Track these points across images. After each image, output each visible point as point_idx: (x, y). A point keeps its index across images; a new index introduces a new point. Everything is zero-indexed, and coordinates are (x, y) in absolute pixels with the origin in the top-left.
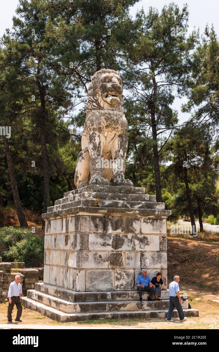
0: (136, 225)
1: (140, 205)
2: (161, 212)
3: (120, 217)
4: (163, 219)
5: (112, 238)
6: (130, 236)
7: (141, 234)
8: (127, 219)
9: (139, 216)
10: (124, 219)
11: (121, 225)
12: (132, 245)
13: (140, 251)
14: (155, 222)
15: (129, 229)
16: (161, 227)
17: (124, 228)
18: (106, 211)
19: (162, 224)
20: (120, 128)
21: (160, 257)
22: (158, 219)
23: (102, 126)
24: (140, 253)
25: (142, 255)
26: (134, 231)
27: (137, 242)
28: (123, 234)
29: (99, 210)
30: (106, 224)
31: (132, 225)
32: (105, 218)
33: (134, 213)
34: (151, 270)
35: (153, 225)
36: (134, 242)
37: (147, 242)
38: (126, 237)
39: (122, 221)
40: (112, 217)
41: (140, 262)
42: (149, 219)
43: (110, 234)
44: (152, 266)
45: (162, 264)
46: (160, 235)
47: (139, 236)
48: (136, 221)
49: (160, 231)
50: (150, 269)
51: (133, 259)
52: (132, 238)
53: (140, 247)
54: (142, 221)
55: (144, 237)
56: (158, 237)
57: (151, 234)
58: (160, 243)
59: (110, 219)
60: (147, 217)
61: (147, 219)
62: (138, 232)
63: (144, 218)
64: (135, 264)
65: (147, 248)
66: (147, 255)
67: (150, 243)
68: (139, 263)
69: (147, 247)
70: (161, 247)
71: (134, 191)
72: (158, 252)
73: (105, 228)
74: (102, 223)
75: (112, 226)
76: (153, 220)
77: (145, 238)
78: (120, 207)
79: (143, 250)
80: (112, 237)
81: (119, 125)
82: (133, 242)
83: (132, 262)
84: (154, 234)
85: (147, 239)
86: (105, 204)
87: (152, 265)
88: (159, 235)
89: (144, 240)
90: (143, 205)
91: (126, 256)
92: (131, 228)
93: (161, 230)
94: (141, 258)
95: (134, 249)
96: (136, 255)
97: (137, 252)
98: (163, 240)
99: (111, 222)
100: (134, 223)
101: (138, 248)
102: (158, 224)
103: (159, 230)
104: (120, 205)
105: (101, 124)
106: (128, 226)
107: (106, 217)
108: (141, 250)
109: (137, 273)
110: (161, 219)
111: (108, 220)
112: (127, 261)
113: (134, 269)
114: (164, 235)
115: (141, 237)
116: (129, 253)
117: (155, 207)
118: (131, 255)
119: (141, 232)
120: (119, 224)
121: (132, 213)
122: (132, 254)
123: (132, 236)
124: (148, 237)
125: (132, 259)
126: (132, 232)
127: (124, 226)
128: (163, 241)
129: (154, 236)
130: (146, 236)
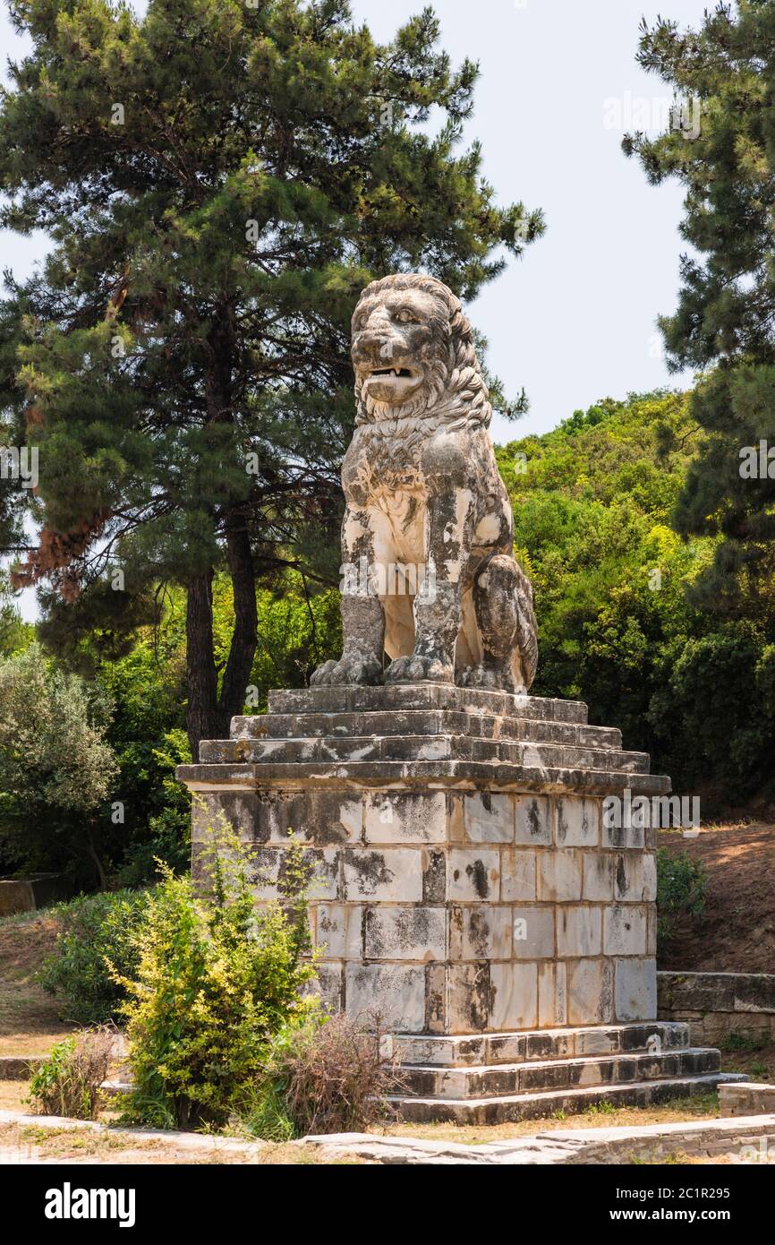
0: (349, 818)
1: (368, 750)
2: (418, 769)
3: (303, 792)
4: (435, 791)
5: (278, 861)
6: (330, 852)
7: (367, 845)
8: (323, 798)
9: (357, 787)
10: (314, 798)
11: (304, 819)
12: (337, 883)
13: (364, 903)
14: (410, 803)
15: (326, 831)
16: (428, 819)
17: (313, 828)
18: (251, 776)
19: (432, 809)
20: (421, 477)
21: (422, 922)
22: (418, 795)
23: (360, 483)
24: (360, 909)
25: (368, 916)
26: (345, 836)
27: (351, 872)
28: (312, 846)
29: (232, 773)
30: (262, 818)
31: (337, 818)
32: (260, 797)
33: (333, 777)
34: (394, 966)
35: (402, 814)
36: (343, 875)
37: (383, 872)
38: (320, 855)
39: (307, 804)
40: (280, 792)
41: (361, 939)
42: (391, 794)
43: (274, 848)
44: (397, 954)
45: (430, 946)
46: (426, 848)
47: (357, 852)
48: (350, 803)
49: (426, 833)
50: (391, 962)
51: (340, 928)
52: (336, 859)
53: (362, 888)
54: (369, 803)
55: (373, 854)
56: (418, 854)
57: (395, 846)
58: (426, 876)
59: (272, 801)
60: (385, 789)
61: (385, 796)
62: (354, 838)
63: (373, 791)
64: (346, 944)
65: (383, 893)
66: (384, 917)
67: (391, 877)
68: (356, 942)
69: (381, 887)
70: (428, 889)
71: (396, 700)
72: (417, 904)
73: (259, 831)
74: (251, 812)
75: (279, 821)
76: (404, 796)
77: (377, 859)
78: (307, 760)
79: (370, 899)
80: (278, 858)
81: (417, 468)
82: (339, 873)
83: (336, 937)
84: (406, 846)
85: (382, 861)
86: (264, 754)
87: (399, 950)
88: (423, 847)
89: (372, 867)
90: (377, 748)
91: (320, 920)
92: (333, 827)
93: (429, 831)
94: (364, 925)
95: (342, 894)
96: (348, 916)
97: (353, 905)
98: (435, 864)
99: (277, 809)
100: (342, 809)
101: (354, 894)
102: (418, 811)
103: (422, 831)
104: (306, 753)
105: (356, 475)
106: (323, 822)
107: (262, 793)
108: (363, 898)
109: (351, 973)
110: (430, 794)
111: (268, 803)
112: (322, 934)
113: (344, 962)
114: (438, 849)
115: (363, 856)
116: (326, 909)
117: (416, 754)
118: (333, 914)
119: (363, 839)
120: (299, 816)
121: (326, 776)
122: (338, 914)
123: (338, 854)
124: (387, 854)
125: (335, 928)
126: (337, 838)
127: (313, 819)
128: (435, 869)
129: (405, 851)
130: (379, 852)
